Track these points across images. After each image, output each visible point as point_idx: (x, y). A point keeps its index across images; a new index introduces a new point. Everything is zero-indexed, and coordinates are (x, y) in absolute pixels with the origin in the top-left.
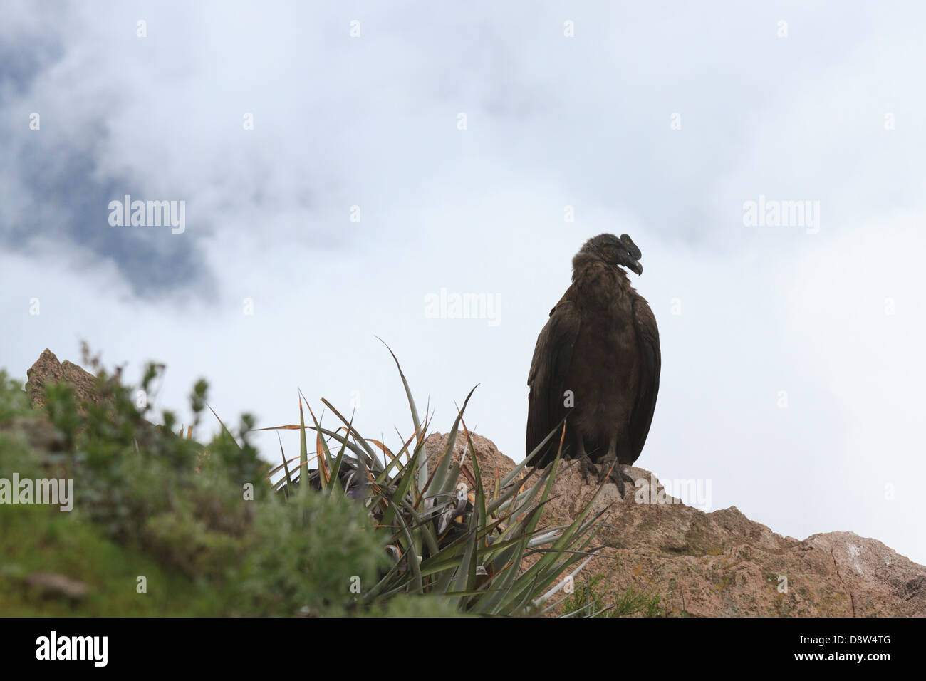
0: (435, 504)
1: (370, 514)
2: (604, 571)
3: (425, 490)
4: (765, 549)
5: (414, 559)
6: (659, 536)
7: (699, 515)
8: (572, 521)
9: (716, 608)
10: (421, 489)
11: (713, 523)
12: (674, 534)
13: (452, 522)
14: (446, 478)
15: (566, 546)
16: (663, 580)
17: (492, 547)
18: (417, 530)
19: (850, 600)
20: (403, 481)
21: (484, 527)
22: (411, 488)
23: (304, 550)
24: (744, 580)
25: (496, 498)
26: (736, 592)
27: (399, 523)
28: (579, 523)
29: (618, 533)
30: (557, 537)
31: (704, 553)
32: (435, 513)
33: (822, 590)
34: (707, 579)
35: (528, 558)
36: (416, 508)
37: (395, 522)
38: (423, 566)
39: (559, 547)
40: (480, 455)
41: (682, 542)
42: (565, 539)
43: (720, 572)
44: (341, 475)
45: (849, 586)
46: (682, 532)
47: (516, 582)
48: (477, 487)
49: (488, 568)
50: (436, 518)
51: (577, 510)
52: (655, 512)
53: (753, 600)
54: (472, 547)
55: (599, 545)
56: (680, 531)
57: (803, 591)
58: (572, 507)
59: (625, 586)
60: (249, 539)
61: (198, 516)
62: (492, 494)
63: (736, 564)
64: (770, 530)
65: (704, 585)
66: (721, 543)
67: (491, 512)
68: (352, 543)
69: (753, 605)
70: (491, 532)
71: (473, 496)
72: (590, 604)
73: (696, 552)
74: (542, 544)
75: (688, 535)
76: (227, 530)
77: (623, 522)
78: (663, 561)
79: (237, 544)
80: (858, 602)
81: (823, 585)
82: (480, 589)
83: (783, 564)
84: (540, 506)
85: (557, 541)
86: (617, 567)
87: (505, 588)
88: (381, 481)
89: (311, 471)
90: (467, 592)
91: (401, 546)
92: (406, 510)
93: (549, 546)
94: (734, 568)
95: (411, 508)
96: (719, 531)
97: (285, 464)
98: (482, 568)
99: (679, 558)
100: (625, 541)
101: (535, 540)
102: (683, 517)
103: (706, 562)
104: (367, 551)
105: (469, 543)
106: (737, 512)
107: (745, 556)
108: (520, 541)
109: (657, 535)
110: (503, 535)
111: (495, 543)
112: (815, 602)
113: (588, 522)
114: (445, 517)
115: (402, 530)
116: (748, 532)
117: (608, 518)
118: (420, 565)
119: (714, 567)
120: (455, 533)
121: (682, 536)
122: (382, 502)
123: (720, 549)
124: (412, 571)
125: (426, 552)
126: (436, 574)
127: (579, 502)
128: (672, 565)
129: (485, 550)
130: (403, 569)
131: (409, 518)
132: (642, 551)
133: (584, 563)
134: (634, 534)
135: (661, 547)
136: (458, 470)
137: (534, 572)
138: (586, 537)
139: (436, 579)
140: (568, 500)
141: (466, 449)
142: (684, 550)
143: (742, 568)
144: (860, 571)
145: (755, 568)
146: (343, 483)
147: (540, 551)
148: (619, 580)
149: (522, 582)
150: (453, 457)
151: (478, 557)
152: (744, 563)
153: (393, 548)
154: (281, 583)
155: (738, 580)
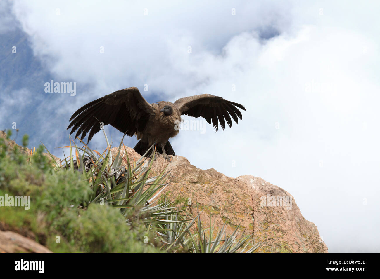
0: (115, 170)
1: (94, 174)
2: (171, 190)
3: (111, 166)
4: (223, 181)
5: (108, 189)
6: (189, 178)
7: (202, 171)
8: (160, 174)
9: (208, 201)
10: (110, 166)
11: (206, 173)
12: (194, 177)
13: (120, 176)
14: (118, 162)
15: (158, 182)
16: (191, 192)
17: (134, 184)
18: (109, 179)
19: (251, 197)
20: (104, 163)
21: (131, 178)
22: (107, 165)
24: (217, 192)
25: (135, 168)
26: (214, 195)
27: (103, 177)
28: (161, 175)
29: (175, 178)
30: (154, 180)
31: (203, 183)
32: (115, 173)
33: (242, 194)
34: (205, 192)
35: (146, 187)
36: (108, 172)
37: (102, 177)
38: (111, 191)
39: (155, 183)
40: (130, 154)
41: (196, 180)
42: (157, 180)
43: (209, 189)
44: (84, 162)
45: (251, 193)
46: (196, 177)
47: (142, 195)
48: (128, 164)
49: (133, 191)
50: (115, 174)
51: (162, 171)
52: (187, 171)
53: (220, 198)
54: (127, 184)
55: (169, 182)
56: (195, 176)
57: (236, 195)
58: (160, 170)
59: (178, 195)
60: (43, 187)
61: (27, 180)
62: (133, 167)
63: (214, 187)
64: (225, 175)
65: (204, 194)
66: (209, 180)
67: (133, 172)
69: (220, 200)
70: (133, 179)
71: (127, 167)
72: (166, 201)
73: (201, 183)
74: (150, 182)
75: (198, 178)
76: (36, 184)
77: (177, 174)
78: (190, 186)
79: (40, 189)
80: (254, 198)
81: (242, 192)
82: (130, 198)
83: (229, 186)
84: (148, 170)
85: (154, 181)
86: (175, 189)
87: (138, 197)
88: (97, 163)
89: (74, 161)
90: (126, 199)
91: (104, 184)
92: (105, 173)
93: (152, 183)
94: (213, 188)
95: (107, 172)
96: (208, 176)
97: (66, 159)
98: (131, 190)
99: (195, 185)
100: (178, 180)
101: (147, 181)
102: (196, 172)
103: (204, 186)
105: (126, 182)
106: (214, 170)
107: (217, 184)
108: (143, 181)
109: (188, 178)
110: (137, 180)
111: (135, 182)
112: (240, 198)
113: (165, 174)
114: (118, 174)
115: (104, 179)
116: (218, 176)
117: (172, 173)
118: (110, 190)
119: (207, 188)
120: (120, 180)
121: (196, 178)
122: (97, 170)
123: (209, 182)
124: (108, 192)
125: (112, 186)
126: (116, 193)
127: (162, 168)
128: (192, 187)
129: (131, 185)
130: (105, 192)
131: (106, 175)
132: (183, 183)
133: (164, 188)
134: (181, 178)
135: (189, 182)
136: (122, 159)
137: (148, 191)
138: (164, 179)
139: (116, 195)
140: (159, 168)
141: (124, 152)
142: (197, 182)
143: (216, 188)
144: (254, 188)
145: (220, 188)
146: (85, 164)
147: (149, 184)
148: (176, 193)
149: (144, 194)
150: (120, 154)
151: (129, 187)
152: (217, 186)
153: (101, 185)
154: (56, 200)
155: (215, 192)
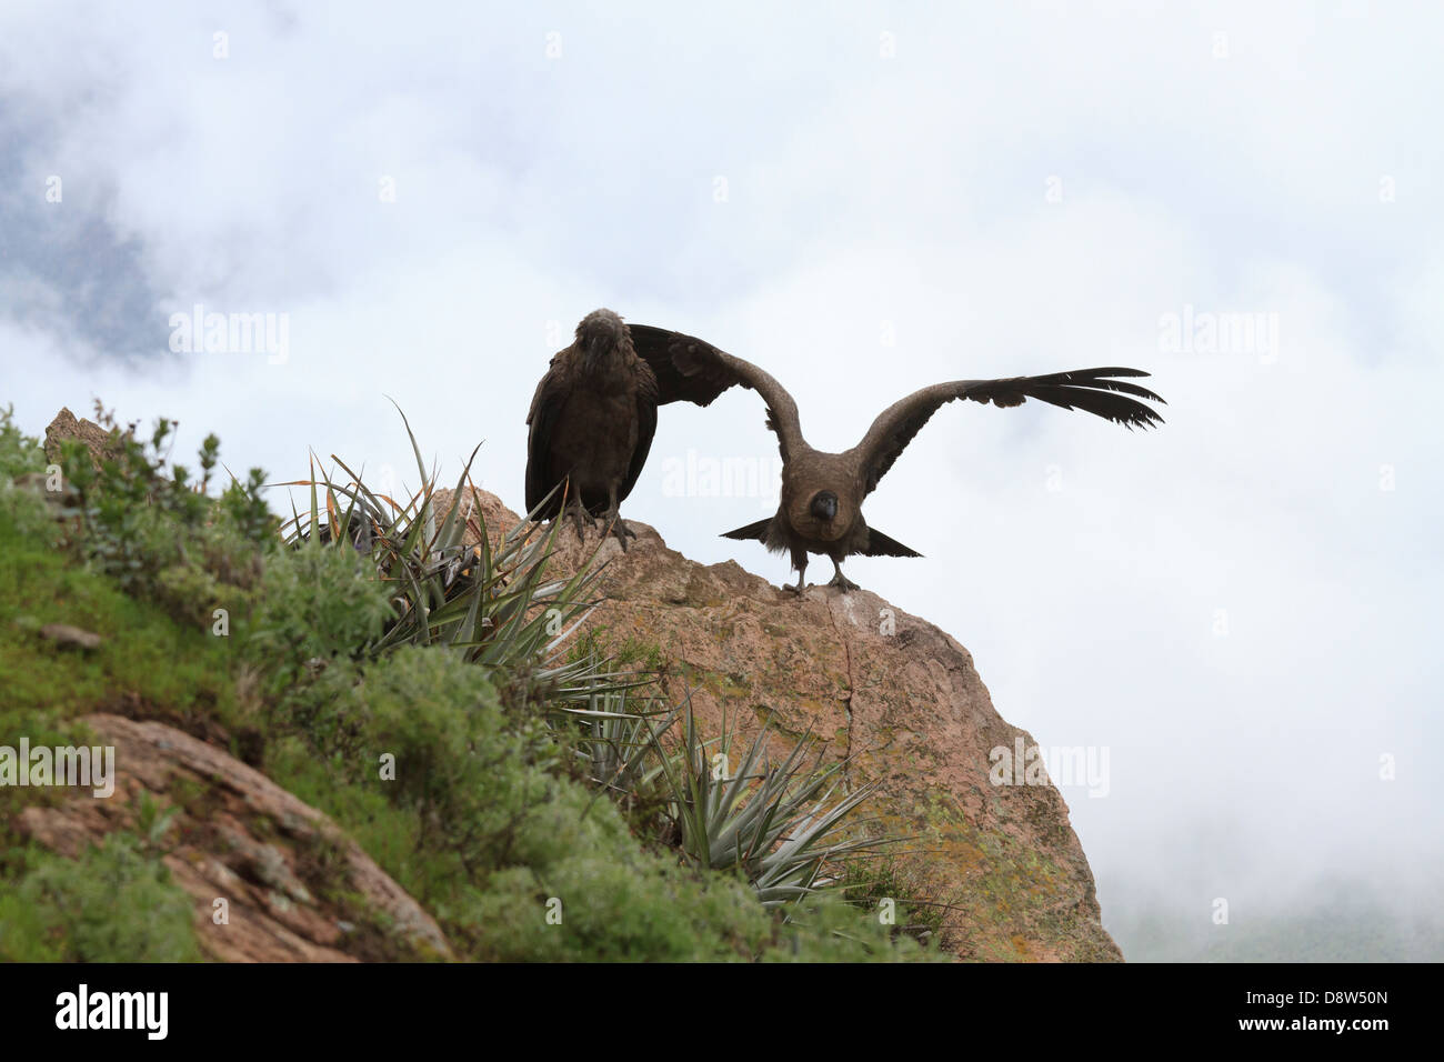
0: (442, 557)
1: (379, 567)
2: (607, 622)
3: (432, 544)
4: (762, 600)
5: (421, 612)
6: (660, 588)
7: (698, 568)
8: (575, 574)
9: (715, 658)
10: (428, 543)
11: (712, 576)
12: (674, 586)
13: (459, 575)
14: (453, 532)
15: (571, 598)
16: (664, 630)
17: (497, 599)
18: (424, 583)
19: (844, 649)
20: (411, 534)
21: (490, 580)
22: (419, 542)
23: (310, 601)
24: (743, 631)
25: (502, 551)
26: (735, 642)
27: (407, 576)
28: (581, 577)
29: (621, 586)
30: (561, 589)
31: (704, 605)
32: (441, 567)
33: (818, 641)
34: (706, 630)
35: (532, 610)
36: (423, 561)
37: (403, 576)
38: (431, 618)
39: (562, 599)
40: (486, 510)
41: (682, 594)
42: (569, 592)
43: (718, 622)
44: (351, 530)
45: (844, 637)
46: (683, 584)
47: (521, 633)
48: (484, 542)
49: (494, 620)
50: (443, 571)
51: (580, 563)
52: (656, 565)
53: (751, 651)
54: (478, 599)
55: (602, 597)
56: (680, 584)
57: (799, 642)
58: (576, 560)
59: (626, 636)
60: (258, 591)
61: (208, 569)
62: (498, 548)
63: (734, 615)
64: (767, 582)
65: (703, 635)
66: (720, 594)
67: (496, 565)
68: (356, 594)
69: (751, 655)
70: (496, 585)
71: (478, 550)
72: (593, 654)
73: (695, 604)
74: (546, 596)
75: (688, 587)
76: (237, 583)
77: (624, 575)
78: (664, 613)
79: (246, 596)
80: (853, 652)
81: (819, 635)
82: (486, 640)
83: (780, 616)
84: (543, 559)
85: (561, 593)
86: (621, 619)
87: (510, 639)
88: (389, 535)
89: (321, 526)
90: (473, 643)
91: (409, 599)
92: (414, 564)
93: (554, 598)
94: (732, 619)
95: (419, 561)
96: (718, 583)
97: (297, 519)
98: (488, 619)
99: (679, 610)
100: (627, 594)
101: (539, 593)
102: (683, 570)
103: (705, 614)
104: (371, 602)
105: (475, 595)
106: (735, 565)
107: (744, 608)
108: (525, 593)
109: (658, 587)
110: (509, 587)
111: (501, 595)
112: (811, 652)
113: (591, 575)
114: (452, 570)
115: (410, 583)
116: (746, 585)
117: (611, 571)
118: (428, 618)
119: (713, 619)
120: (461, 586)
121: (682, 588)
122: (390, 555)
123: (718, 601)
124: (420, 622)
125: (433, 604)
126: (443, 626)
127: (582, 556)
128: (672, 615)
129: (491, 602)
130: (411, 621)
131: (417, 571)
132: (643, 602)
133: (588, 614)
134: (636, 586)
135: (661, 599)
136: (464, 524)
137: (539, 624)
138: (589, 590)
139: (443, 630)
140: (572, 554)
141: (472, 503)
142: (685, 602)
143: (741, 619)
144: (855, 622)
145: (753, 619)
146: (353, 537)
147: (544, 603)
148: (621, 630)
149: (531, 630)
150: (459, 512)
151: (485, 608)
152: (743, 615)
153: (401, 600)
154: (288, 634)
155: (737, 631)
